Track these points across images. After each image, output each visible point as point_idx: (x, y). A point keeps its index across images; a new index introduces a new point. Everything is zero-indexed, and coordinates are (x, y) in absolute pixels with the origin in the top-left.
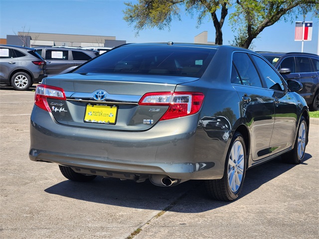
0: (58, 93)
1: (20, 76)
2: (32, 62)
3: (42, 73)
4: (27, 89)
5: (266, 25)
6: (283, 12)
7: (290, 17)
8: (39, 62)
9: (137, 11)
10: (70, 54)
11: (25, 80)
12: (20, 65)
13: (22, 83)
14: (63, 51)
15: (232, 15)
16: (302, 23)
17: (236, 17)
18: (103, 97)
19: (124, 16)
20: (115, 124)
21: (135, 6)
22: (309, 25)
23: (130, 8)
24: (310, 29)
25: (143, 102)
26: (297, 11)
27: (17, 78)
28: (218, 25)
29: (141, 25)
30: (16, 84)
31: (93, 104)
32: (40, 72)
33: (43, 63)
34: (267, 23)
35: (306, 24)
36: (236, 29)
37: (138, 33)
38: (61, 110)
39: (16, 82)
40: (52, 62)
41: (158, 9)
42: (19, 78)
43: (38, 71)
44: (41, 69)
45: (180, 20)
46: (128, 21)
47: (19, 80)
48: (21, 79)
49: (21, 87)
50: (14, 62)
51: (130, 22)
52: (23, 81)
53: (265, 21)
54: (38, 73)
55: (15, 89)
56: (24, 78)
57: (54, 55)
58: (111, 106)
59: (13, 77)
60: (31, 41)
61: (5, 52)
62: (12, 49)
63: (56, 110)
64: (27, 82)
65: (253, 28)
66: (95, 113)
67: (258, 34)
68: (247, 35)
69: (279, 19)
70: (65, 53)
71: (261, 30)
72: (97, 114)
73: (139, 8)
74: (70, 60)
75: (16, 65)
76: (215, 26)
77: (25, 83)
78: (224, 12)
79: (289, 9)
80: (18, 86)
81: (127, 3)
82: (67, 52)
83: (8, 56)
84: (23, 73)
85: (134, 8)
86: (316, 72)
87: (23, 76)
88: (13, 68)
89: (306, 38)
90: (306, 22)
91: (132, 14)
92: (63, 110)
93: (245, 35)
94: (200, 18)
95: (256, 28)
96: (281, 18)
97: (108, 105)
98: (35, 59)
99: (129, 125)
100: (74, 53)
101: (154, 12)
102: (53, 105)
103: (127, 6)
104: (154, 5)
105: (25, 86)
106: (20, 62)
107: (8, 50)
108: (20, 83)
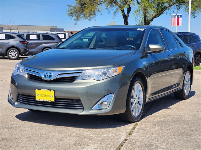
1: (12, 50)
2: (20, 42)
3: (26, 49)
4: (17, 59)
5: (155, 17)
6: (165, 8)
7: (170, 12)
8: (24, 42)
9: (75, 10)
10: (41, 36)
11: (16, 53)
12: (12, 44)
13: (14, 55)
14: (37, 35)
15: (135, 11)
16: (176, 15)
17: (138, 12)
19: (67, 13)
21: (74, 6)
22: (179, 16)
23: (71, 8)
24: (180, 19)
26: (174, 8)
27: (10, 52)
28: (125, 18)
29: (78, 18)
30: (10, 56)
32: (24, 48)
33: (26, 43)
34: (156, 15)
35: (178, 16)
36: (138, 19)
37: (76, 23)
39: (10, 54)
40: (30, 42)
41: (89, 8)
42: (12, 52)
43: (23, 47)
44: (25, 46)
45: (101, 15)
46: (69, 16)
47: (12, 53)
48: (13, 53)
49: (13, 58)
50: (8, 42)
51: (71, 16)
52: (15, 54)
53: (154, 14)
54: (23, 49)
55: (10, 59)
56: (15, 52)
57: (32, 37)
59: (8, 52)
60: (3, 30)
61: (3, 36)
62: (7, 34)
64: (17, 54)
65: (147, 19)
67: (150, 22)
68: (143, 23)
69: (162, 13)
70: (38, 36)
71: (152, 20)
73: (77, 8)
74: (42, 40)
75: (10, 44)
76: (124, 18)
77: (16, 55)
78: (129, 10)
79: (169, 7)
80: (12, 57)
81: (69, 5)
82: (39, 35)
83: (5, 38)
84: (14, 49)
85: (73, 8)
86: (194, 44)
87: (15, 51)
88: (8, 46)
89: (178, 24)
90: (178, 15)
91: (72, 12)
93: (142, 23)
94: (115, 13)
95: (149, 19)
96: (164, 13)
98: (21, 40)
100: (44, 36)
101: (86, 10)
103: (69, 7)
104: (86, 6)
105: (15, 57)
106: (12, 42)
107: (4, 35)
108: (12, 55)
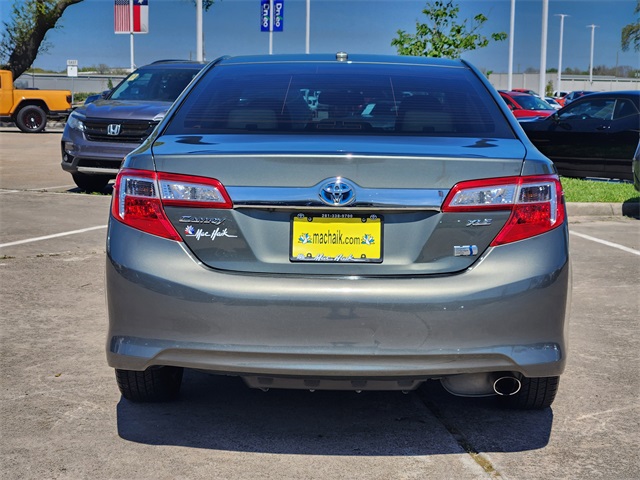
0: (194, 191)
18: (346, 196)
20: (380, 262)
24: (143, 10)
25: (452, 204)
31: (310, 216)
38: (216, 234)
58: (364, 216)
63: (199, 234)
66: (321, 239)
72: (326, 238)
92: (225, 233)
97: (356, 215)
99: (417, 261)
102: (189, 224)
